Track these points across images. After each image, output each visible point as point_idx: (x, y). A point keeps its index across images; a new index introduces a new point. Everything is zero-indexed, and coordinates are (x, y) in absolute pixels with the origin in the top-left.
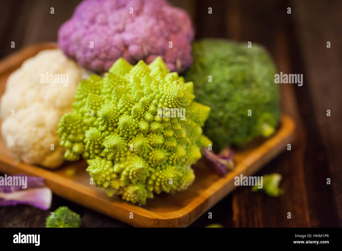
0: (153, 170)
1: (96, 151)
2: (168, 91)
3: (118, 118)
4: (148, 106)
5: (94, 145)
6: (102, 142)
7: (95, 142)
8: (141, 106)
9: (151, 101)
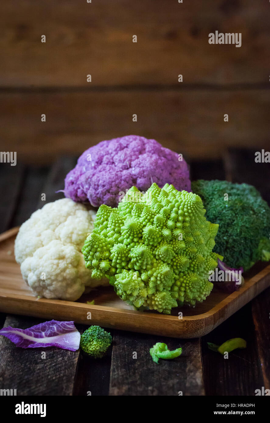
0: (177, 277)
1: (123, 264)
2: (186, 198)
3: (141, 229)
4: (169, 215)
5: (122, 257)
6: (129, 254)
7: (122, 254)
8: (162, 215)
9: (171, 209)
